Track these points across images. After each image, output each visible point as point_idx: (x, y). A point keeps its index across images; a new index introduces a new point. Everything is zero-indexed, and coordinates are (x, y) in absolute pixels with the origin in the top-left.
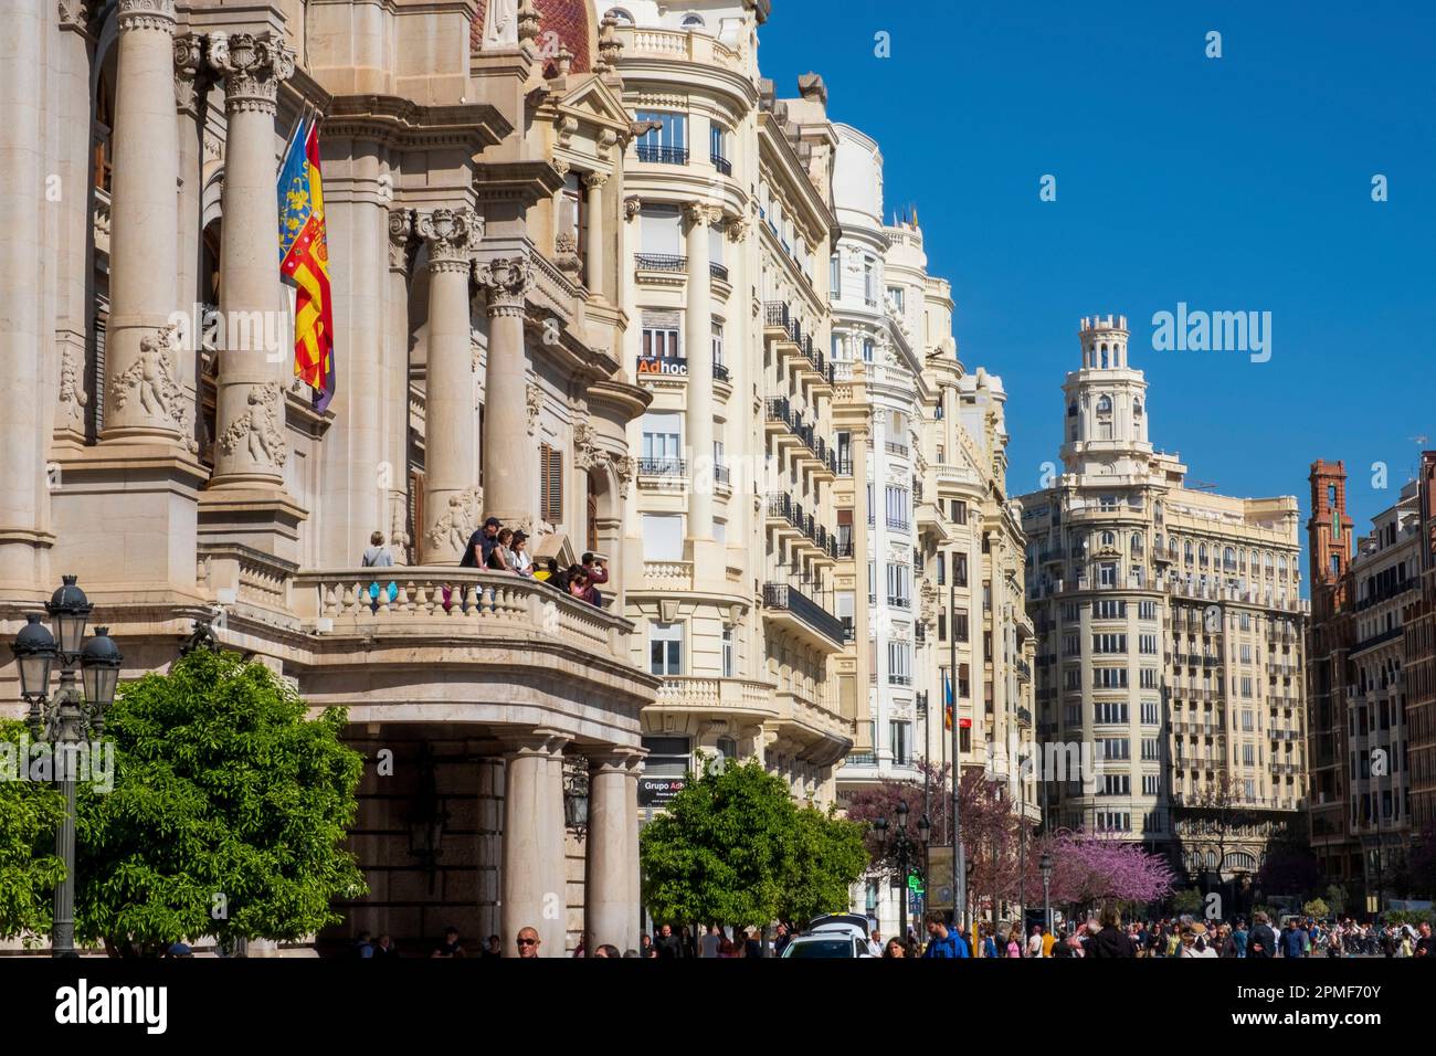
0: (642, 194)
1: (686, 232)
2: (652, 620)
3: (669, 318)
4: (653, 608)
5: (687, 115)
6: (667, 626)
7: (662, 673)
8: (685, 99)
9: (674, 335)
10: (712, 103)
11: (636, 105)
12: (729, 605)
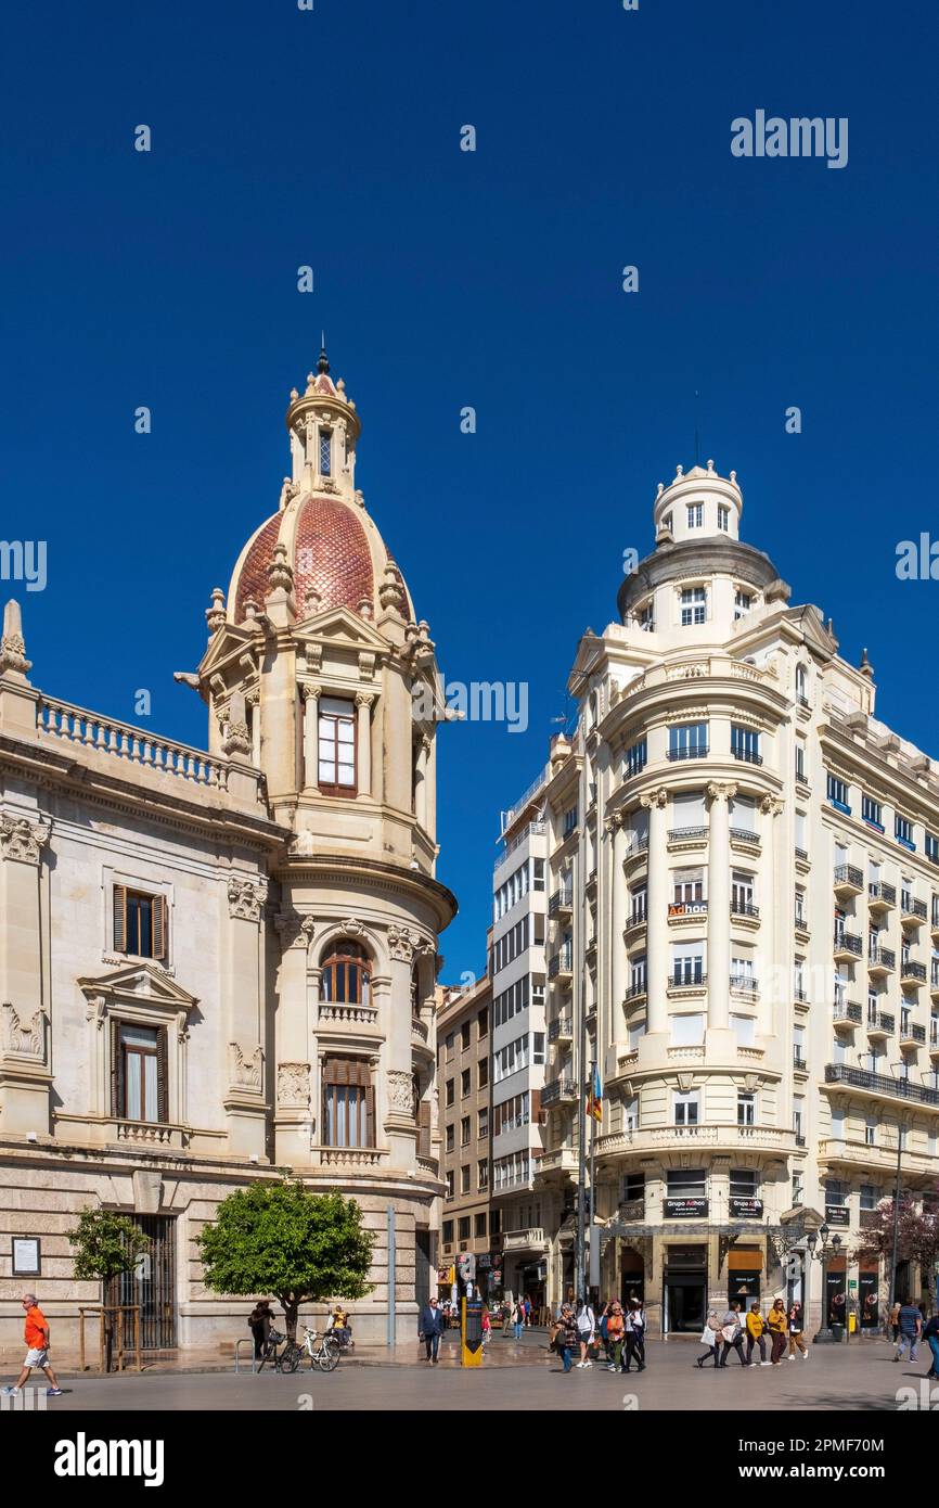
0: (668, 786)
1: (708, 809)
2: (674, 1089)
3: (695, 874)
4: (674, 1080)
5: (708, 721)
6: (687, 1092)
7: (683, 1123)
8: (704, 709)
9: (699, 886)
10: (731, 708)
11: (668, 723)
12: (743, 1074)
